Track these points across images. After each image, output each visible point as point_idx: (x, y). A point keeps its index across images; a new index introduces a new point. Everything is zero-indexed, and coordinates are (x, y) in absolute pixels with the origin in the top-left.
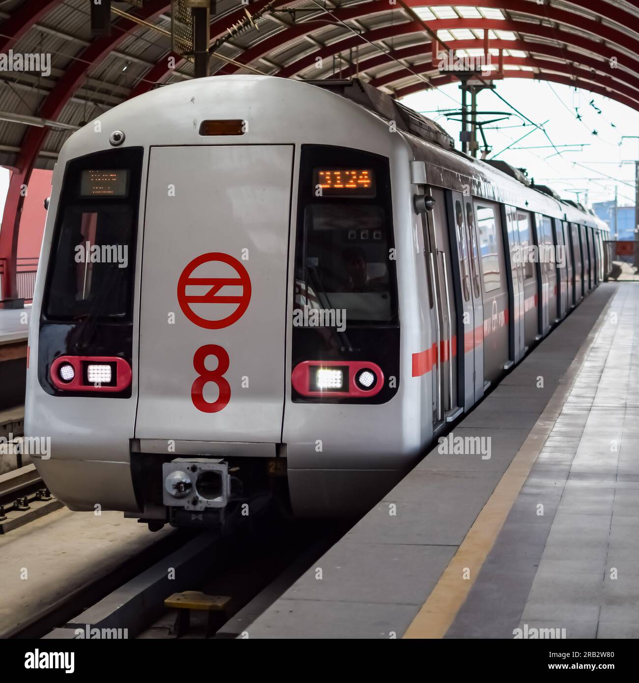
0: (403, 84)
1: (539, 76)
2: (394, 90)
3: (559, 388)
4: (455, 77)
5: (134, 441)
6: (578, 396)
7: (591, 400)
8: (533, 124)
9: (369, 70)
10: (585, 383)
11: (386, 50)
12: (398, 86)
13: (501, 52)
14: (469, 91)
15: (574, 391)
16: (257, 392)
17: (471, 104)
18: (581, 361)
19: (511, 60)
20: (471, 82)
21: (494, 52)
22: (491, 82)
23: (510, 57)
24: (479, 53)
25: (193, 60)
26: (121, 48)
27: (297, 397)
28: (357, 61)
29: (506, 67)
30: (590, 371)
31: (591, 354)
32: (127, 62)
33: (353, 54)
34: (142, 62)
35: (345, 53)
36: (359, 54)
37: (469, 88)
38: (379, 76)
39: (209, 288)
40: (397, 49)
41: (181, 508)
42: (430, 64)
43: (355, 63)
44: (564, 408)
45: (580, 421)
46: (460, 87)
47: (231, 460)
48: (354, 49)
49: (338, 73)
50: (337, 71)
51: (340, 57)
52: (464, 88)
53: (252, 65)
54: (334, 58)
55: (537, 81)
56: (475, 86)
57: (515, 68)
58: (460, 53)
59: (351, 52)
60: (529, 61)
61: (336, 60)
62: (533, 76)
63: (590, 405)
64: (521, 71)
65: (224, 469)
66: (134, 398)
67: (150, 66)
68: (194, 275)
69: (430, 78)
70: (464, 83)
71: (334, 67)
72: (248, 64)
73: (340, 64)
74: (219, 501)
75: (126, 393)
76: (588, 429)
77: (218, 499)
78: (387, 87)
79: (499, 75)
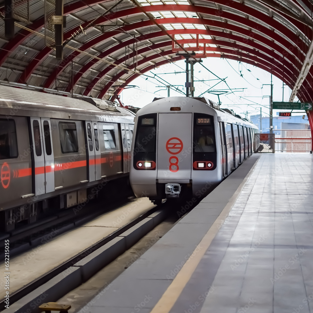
0: (159, 60)
1: (223, 56)
2: (155, 63)
3: (228, 204)
4: (183, 57)
5: (157, 180)
6: (237, 207)
7: (243, 209)
8: (220, 79)
9: (143, 54)
10: (241, 201)
11: (150, 44)
12: (157, 61)
13: (205, 45)
14: (190, 64)
15: (236, 205)
16: (185, 168)
17: (190, 69)
18: (240, 191)
19: (210, 49)
20: (191, 59)
21: (201, 45)
22: (201, 59)
23: (209, 47)
24: (194, 45)
25: (55, 49)
26: (24, 43)
27: (194, 169)
28: (137, 49)
29: (207, 52)
30: (243, 196)
31: (245, 187)
32: (27, 50)
33: (135, 46)
34: (34, 50)
35: (131, 45)
36: (137, 46)
37: (190, 62)
38: (147, 56)
39: (173, 145)
40: (156, 43)
41: (170, 194)
42: (171, 51)
43: (136, 50)
44: (230, 213)
45: (236, 220)
46: (185, 61)
47: (181, 184)
48: (135, 43)
49: (128, 55)
50: (127, 54)
51: (129, 47)
52: (187, 62)
53: (87, 51)
54: (126, 48)
55: (222, 58)
56: (192, 61)
57: (212, 52)
58: (186, 46)
59: (134, 45)
60: (218, 49)
61: (127, 49)
62: (220, 56)
63: (242, 212)
64: (214, 53)
65: (179, 185)
66: (156, 170)
67: (38, 52)
68: (170, 142)
69: (171, 57)
70: (187, 59)
71: (126, 52)
72: (85, 51)
73: (129, 51)
74: (178, 193)
75: (154, 169)
76: (240, 223)
77: (178, 192)
78: (151, 61)
79: (204, 56)
